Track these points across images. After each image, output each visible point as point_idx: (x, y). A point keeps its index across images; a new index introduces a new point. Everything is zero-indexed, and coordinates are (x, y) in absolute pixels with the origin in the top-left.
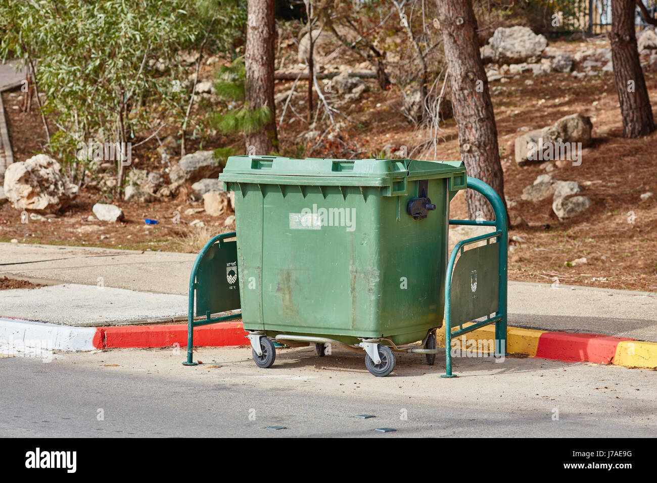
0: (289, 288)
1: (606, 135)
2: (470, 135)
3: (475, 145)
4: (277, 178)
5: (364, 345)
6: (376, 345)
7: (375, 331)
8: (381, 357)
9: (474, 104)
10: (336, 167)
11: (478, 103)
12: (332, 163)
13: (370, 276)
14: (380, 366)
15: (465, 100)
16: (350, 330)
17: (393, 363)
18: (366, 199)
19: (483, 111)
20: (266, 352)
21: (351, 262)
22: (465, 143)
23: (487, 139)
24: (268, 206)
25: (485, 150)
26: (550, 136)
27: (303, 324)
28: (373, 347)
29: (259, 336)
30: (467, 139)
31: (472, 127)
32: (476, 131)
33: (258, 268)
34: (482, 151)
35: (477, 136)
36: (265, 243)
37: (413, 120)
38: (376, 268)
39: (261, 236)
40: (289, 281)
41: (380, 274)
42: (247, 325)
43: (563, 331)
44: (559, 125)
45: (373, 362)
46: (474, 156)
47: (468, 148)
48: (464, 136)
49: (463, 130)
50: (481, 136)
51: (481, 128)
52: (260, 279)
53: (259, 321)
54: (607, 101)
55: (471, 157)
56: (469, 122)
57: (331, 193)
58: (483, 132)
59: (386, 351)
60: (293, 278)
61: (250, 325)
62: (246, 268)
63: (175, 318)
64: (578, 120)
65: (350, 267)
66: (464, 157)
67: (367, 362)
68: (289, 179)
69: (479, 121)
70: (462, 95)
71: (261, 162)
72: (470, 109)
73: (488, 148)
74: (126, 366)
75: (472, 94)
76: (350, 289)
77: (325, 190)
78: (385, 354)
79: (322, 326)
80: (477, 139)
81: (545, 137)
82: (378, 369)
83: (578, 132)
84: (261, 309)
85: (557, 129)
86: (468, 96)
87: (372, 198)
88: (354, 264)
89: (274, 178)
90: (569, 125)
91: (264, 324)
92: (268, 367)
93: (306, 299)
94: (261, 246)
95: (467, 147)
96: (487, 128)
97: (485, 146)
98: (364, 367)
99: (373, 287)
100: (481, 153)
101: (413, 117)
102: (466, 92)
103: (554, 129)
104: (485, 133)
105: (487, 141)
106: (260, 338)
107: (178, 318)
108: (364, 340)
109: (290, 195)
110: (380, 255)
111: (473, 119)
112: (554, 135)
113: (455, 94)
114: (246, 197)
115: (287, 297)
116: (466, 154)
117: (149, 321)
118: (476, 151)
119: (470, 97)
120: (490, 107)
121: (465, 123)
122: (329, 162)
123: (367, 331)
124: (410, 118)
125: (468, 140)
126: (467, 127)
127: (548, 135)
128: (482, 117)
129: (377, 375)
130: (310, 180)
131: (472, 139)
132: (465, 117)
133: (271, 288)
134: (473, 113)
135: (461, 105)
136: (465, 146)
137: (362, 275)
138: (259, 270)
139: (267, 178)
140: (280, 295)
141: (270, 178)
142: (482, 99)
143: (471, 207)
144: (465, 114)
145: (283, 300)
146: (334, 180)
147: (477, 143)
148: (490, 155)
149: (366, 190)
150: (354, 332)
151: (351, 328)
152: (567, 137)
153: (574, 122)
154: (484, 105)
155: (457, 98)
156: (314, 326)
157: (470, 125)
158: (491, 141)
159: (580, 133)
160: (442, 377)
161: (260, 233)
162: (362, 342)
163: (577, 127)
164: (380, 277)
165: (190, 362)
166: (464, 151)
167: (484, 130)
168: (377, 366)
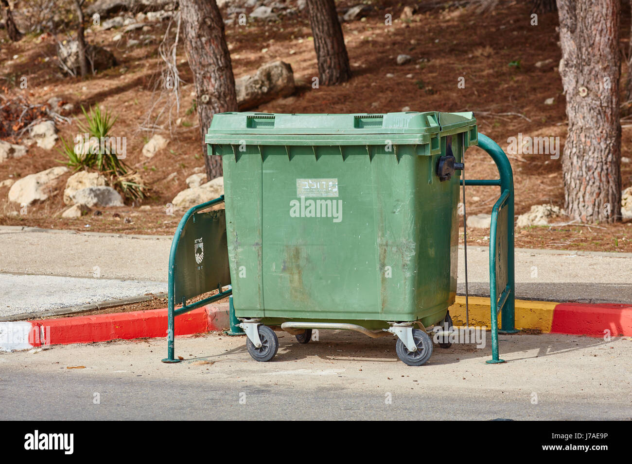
0: (298, 267)
1: (303, 83)
2: (208, 85)
3: (215, 96)
4: (283, 138)
5: (395, 330)
6: (410, 329)
7: (411, 313)
8: (416, 344)
9: (212, 52)
10: (358, 124)
11: (216, 51)
12: (353, 118)
13: (404, 249)
14: (416, 353)
15: (203, 48)
16: (378, 313)
17: (431, 349)
18: (399, 160)
19: (222, 59)
20: (266, 342)
21: (380, 234)
22: (203, 94)
23: (227, 90)
24: (268, 171)
25: (225, 101)
26: (254, 85)
27: (317, 309)
28: (406, 331)
29: (256, 325)
30: (205, 89)
31: (211, 76)
32: (216, 80)
33: (257, 244)
34: (222, 102)
35: (216, 86)
36: (265, 215)
37: (70, 72)
38: (411, 240)
39: (259, 207)
40: (298, 258)
41: (416, 246)
42: (242, 312)
43: (575, 301)
44: (261, 73)
45: (406, 349)
46: (214, 108)
47: (208, 99)
48: (202, 86)
49: (201, 80)
50: (221, 86)
51: (220, 77)
52: (260, 258)
53: (258, 307)
54: (277, 48)
55: (210, 109)
56: (208, 71)
57: (352, 154)
58: (222, 81)
59: (422, 336)
60: (303, 254)
61: (245, 312)
62: (240, 245)
63: (99, 305)
64: (282, 67)
65: (379, 240)
66: (202, 110)
67: (399, 350)
68: (300, 138)
69: (218, 70)
70: (199, 43)
71: (256, 120)
72: (209, 57)
73: (228, 99)
74: (95, 367)
75: (210, 41)
76: (378, 266)
77: (346, 150)
78: (421, 339)
79: (342, 310)
80: (217, 89)
81: (249, 86)
82: (413, 357)
83: (283, 80)
84: (261, 292)
85: (261, 79)
86: (206, 43)
87: (406, 159)
88: (383, 235)
89: (279, 138)
90: (273, 73)
91: (264, 310)
92: (268, 361)
93: (321, 279)
94: (260, 218)
95: (206, 98)
96: (226, 78)
97: (225, 96)
98: (395, 355)
99: (408, 263)
100: (221, 104)
101: (69, 68)
102: (204, 39)
103: (257, 78)
104: (224, 83)
105: (227, 92)
106: (258, 327)
107: (102, 305)
108: (396, 324)
109: (297, 158)
110: (416, 224)
111: (212, 68)
112: (258, 84)
113: (191, 42)
114: (239, 162)
115: (296, 277)
116: (204, 106)
117: (74, 310)
118: (216, 103)
119: (208, 45)
120: (227, 55)
121: (202, 73)
122: (351, 117)
123: (400, 313)
124: (66, 68)
125: (207, 91)
126: (205, 77)
127: (251, 84)
128: (221, 65)
129: (410, 364)
130: (328, 139)
131: (211, 89)
132: (203, 66)
133: (274, 268)
134: (212, 61)
135: (198, 53)
136: (203, 96)
137: (394, 249)
138: (258, 247)
139: (271, 138)
140: (286, 275)
141: (273, 138)
142: (220, 47)
143: (210, 162)
144: (203, 63)
145: (291, 281)
146: (359, 138)
147: (216, 93)
148: (230, 106)
149: (400, 149)
150: (384, 315)
151: (380, 311)
152: (272, 85)
153: (278, 70)
154: (223, 53)
155: (194, 45)
156: (332, 310)
157: (208, 75)
158: (231, 91)
159: (285, 81)
160: (487, 363)
161: (259, 203)
162: (392, 326)
163: (281, 75)
164: (415, 250)
165: (172, 359)
166: (203, 103)
167: (224, 79)
168: (411, 353)
